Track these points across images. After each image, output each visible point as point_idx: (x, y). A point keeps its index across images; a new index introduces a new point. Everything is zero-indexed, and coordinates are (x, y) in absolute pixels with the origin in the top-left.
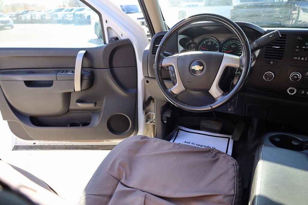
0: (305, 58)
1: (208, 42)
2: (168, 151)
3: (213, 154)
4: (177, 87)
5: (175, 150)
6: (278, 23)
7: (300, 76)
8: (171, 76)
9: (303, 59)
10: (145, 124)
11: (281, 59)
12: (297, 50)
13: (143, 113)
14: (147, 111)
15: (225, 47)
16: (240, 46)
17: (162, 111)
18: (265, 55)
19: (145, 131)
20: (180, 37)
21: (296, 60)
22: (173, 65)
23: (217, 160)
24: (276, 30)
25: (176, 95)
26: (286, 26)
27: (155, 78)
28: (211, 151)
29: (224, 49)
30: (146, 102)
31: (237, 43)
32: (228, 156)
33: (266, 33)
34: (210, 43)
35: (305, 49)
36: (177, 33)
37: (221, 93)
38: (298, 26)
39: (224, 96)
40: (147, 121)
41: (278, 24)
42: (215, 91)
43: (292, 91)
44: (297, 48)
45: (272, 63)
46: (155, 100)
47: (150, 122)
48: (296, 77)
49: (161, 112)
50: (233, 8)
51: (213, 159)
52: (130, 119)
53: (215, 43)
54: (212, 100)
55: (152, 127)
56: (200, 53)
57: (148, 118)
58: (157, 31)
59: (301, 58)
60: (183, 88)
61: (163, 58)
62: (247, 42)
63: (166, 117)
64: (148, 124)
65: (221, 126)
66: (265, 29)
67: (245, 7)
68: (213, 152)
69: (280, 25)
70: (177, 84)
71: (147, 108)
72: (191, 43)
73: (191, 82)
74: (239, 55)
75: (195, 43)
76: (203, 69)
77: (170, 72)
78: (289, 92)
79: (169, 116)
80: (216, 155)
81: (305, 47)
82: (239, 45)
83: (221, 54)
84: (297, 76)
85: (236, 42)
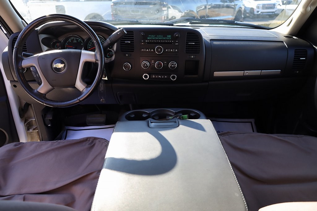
0: (149, 50)
1: (74, 40)
2: (46, 150)
3: (90, 142)
4: (42, 86)
5: (53, 147)
6: (136, 20)
7: (148, 64)
8: (35, 76)
9: (147, 50)
10: (27, 133)
11: (133, 51)
12: (143, 44)
13: (21, 121)
14: (26, 119)
15: (90, 44)
17: (44, 115)
18: (121, 49)
20: (42, 37)
21: (143, 52)
22: (34, 65)
23: (94, 145)
24: (122, 29)
25: (44, 95)
26: (141, 23)
27: (18, 81)
28: (89, 139)
29: (89, 46)
30: (23, 108)
32: (103, 140)
33: (119, 28)
35: (148, 43)
36: (37, 33)
37: (85, 86)
38: (150, 23)
39: (88, 88)
40: (28, 129)
41: (135, 22)
42: (79, 85)
43: (146, 77)
44: (142, 42)
45: (127, 55)
46: (32, 105)
47: (33, 129)
48: (146, 65)
49: (42, 116)
50: (113, 4)
51: (90, 146)
52: (6, 131)
53: (80, 41)
54: (79, 93)
55: (37, 134)
56: (59, 52)
57: (29, 126)
58: (14, 30)
59: (146, 50)
60: (50, 87)
61: (22, 59)
62: (98, 40)
63: (49, 119)
64: (32, 132)
65: (105, 118)
67: (124, 4)
68: (91, 140)
69: (137, 23)
70: (43, 84)
71: (26, 116)
72: (56, 42)
73: (56, 80)
74: (94, 51)
75: (60, 41)
76: (65, 66)
77: (33, 73)
78: (144, 78)
79: (51, 118)
80: (92, 142)
81: (147, 41)
83: (79, 51)
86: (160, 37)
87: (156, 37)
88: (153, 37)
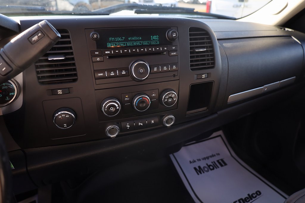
7: (118, 105)
12: (98, 59)
21: (101, 78)
33: (21, 27)
44: (98, 56)
48: (112, 109)
59: (109, 73)
66: (17, 19)
81: (109, 52)
84: (113, 106)
86: (135, 41)
87: (126, 40)
88: (119, 41)
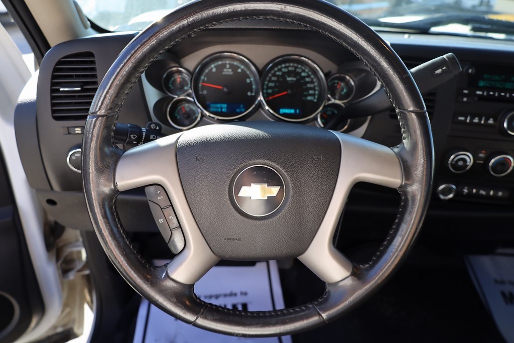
0: (480, 119)
1: (224, 66)
7: (470, 160)
8: (161, 221)
9: (476, 120)
10: (62, 283)
12: (465, 99)
13: (49, 259)
15: (271, 81)
16: (307, 79)
19: (65, 295)
22: (163, 182)
29: (268, 88)
31: (300, 70)
34: (228, 71)
40: (65, 272)
44: (465, 95)
48: (461, 163)
53: (242, 69)
72: (176, 72)
75: (189, 71)
77: (154, 208)
81: (481, 93)
82: (304, 77)
84: (464, 160)
85: (296, 68)
88: (496, 81)
